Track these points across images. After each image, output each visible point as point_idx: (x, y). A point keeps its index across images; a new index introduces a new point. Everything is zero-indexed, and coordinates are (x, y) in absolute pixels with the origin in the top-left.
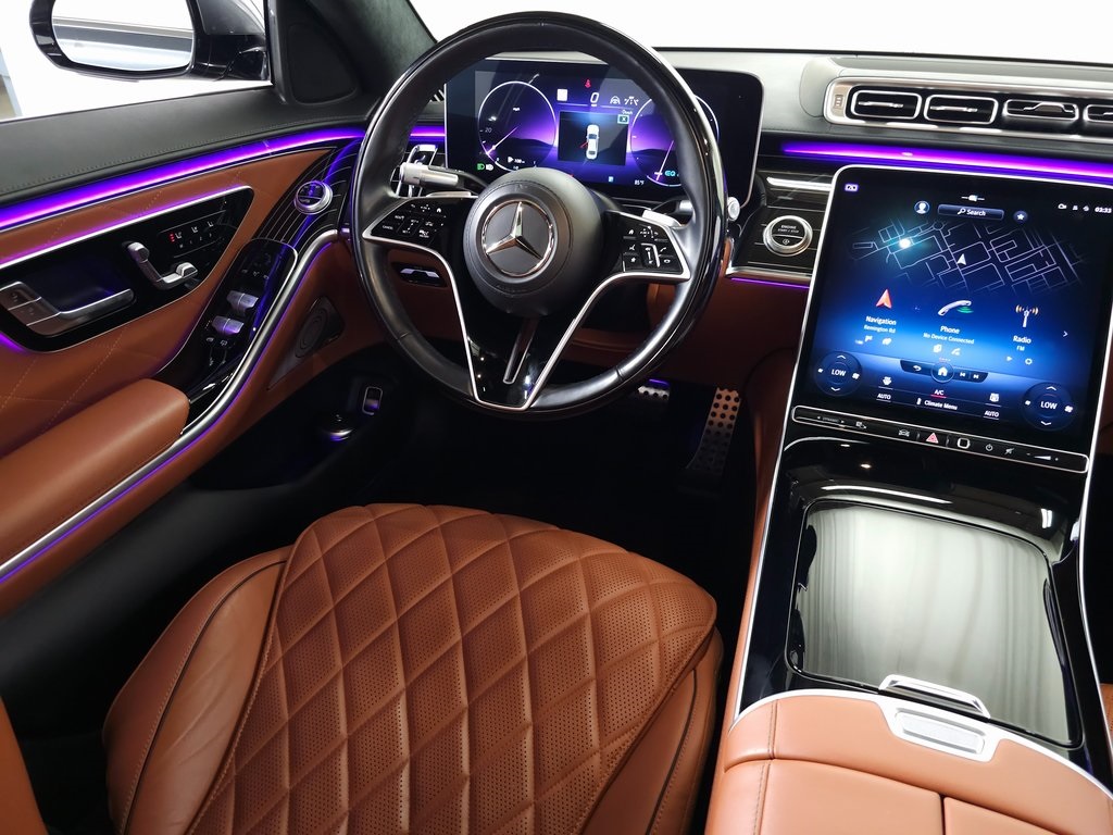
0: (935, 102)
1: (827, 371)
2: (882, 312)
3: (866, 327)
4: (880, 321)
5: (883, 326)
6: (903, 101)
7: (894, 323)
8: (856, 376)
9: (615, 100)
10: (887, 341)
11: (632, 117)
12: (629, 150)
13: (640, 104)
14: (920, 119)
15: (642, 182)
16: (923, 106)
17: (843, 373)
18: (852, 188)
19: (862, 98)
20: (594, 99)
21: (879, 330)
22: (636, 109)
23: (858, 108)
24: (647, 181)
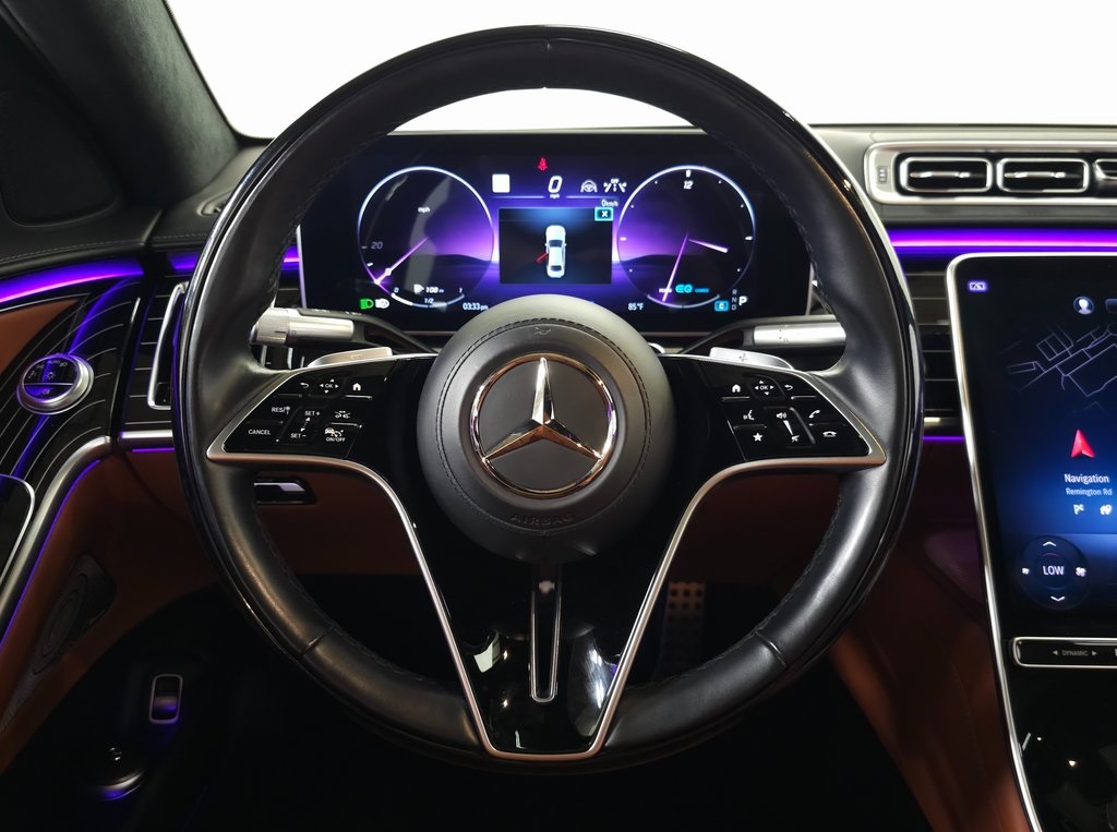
0: (1009, 168)
1: (1037, 571)
2: (1082, 465)
3: (1069, 491)
4: (1086, 480)
5: (1093, 486)
6: (966, 168)
7: (1106, 479)
8: (1081, 571)
9: (589, 186)
10: (1106, 510)
11: (618, 210)
12: (616, 258)
13: (629, 190)
14: (995, 191)
15: (641, 305)
16: (996, 173)
17: (1060, 570)
18: (978, 286)
19: (913, 167)
20: (555, 186)
21: (1089, 493)
22: (622, 197)
23: (912, 181)
24: (648, 303)
